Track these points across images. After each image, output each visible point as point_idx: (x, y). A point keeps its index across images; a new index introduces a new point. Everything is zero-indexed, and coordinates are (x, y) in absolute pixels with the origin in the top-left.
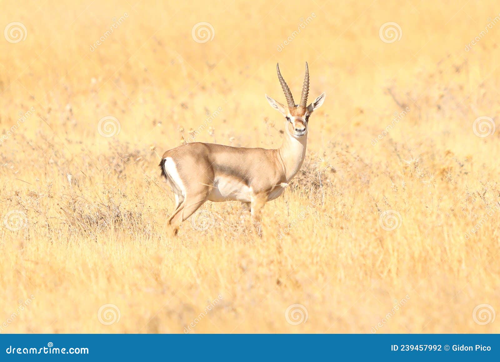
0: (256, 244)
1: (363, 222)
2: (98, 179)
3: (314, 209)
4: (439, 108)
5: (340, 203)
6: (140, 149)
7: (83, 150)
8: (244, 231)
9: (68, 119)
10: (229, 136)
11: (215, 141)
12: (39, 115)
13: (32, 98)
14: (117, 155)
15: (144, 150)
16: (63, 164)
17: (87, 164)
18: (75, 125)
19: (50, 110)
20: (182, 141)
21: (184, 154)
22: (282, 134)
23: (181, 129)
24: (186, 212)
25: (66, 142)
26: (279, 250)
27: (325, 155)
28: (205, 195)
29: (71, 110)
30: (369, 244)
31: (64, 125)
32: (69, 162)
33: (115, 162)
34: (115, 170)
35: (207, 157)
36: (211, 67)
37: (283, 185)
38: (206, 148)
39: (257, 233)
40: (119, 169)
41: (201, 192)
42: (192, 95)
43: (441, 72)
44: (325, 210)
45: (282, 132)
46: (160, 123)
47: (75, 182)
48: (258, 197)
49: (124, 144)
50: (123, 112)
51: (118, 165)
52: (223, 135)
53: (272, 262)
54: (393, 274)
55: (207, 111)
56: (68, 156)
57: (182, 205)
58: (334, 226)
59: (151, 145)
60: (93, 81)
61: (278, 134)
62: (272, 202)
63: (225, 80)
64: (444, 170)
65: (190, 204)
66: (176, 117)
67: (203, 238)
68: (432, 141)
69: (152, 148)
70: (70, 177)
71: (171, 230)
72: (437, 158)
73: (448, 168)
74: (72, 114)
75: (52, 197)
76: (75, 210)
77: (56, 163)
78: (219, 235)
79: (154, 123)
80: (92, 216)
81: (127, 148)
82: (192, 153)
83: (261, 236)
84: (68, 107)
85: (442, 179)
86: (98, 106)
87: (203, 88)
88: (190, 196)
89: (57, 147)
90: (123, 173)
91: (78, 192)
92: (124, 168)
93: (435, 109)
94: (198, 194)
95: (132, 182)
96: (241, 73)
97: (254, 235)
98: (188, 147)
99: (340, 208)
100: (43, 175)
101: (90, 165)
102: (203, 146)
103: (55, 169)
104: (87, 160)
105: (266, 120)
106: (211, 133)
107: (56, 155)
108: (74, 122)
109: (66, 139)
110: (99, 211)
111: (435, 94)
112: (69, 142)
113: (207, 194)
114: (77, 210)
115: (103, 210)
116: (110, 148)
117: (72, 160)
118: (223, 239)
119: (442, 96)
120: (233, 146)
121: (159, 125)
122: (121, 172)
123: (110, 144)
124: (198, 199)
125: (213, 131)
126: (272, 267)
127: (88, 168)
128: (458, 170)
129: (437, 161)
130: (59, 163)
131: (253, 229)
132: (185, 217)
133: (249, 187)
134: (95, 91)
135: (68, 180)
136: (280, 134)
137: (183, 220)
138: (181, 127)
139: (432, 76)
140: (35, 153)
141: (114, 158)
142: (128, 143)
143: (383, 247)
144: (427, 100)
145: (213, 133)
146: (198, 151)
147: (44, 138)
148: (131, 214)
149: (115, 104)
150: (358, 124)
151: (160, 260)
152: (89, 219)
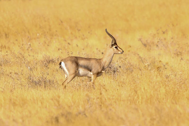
0: (93, 92)
1: (130, 85)
2: (39, 68)
3: (113, 80)
4: (157, 46)
5: (122, 78)
6: (54, 58)
7: (34, 58)
8: (89, 87)
9: (29, 47)
10: (84, 54)
11: (80, 56)
12: (19, 46)
13: (17, 40)
14: (46, 60)
15: (55, 59)
16: (27, 63)
17: (35, 63)
18: (31, 50)
19: (23, 45)
20: (68, 56)
21: (68, 60)
22: (103, 54)
23: (68, 52)
24: (68, 80)
25: (28, 56)
26: (101, 94)
27: (117, 62)
28: (75, 75)
29: (30, 45)
30: (132, 92)
31: (28, 50)
32: (29, 62)
33: (45, 63)
34: (45, 65)
35: (76, 62)
36: (79, 30)
37: (103, 71)
38: (76, 58)
39: (93, 88)
40: (46, 65)
41: (74, 74)
42: (72, 40)
43: (158, 33)
44: (117, 81)
45: (103, 53)
46: (61, 49)
47: (31, 69)
48: (94, 76)
49: (48, 57)
50: (48, 45)
51: (46, 64)
52: (82, 54)
53: (98, 98)
54: (140, 103)
55: (77, 46)
56: (29, 60)
57: (67, 78)
58: (120, 86)
59: (57, 57)
60: (38, 34)
61: (101, 54)
62: (99, 77)
63: (83, 35)
64: (158, 67)
65: (70, 78)
66: (66, 48)
67: (75, 89)
68: (154, 57)
69: (57, 58)
70: (29, 68)
71: (63, 86)
72: (156, 63)
73: (160, 67)
74: (30, 46)
75: (22, 74)
76: (30, 79)
77: (24, 63)
78: (80, 88)
79: (59, 50)
80: (37, 81)
81: (49, 58)
82: (71, 60)
83: (95, 89)
84: (29, 44)
85: (158, 71)
86: (39, 43)
87: (76, 38)
88: (70, 75)
89: (25, 57)
90: (48, 67)
91: (32, 73)
92: (48, 65)
93: (155, 46)
94: (73, 74)
95: (50, 70)
96: (89, 33)
97: (92, 89)
98: (69, 58)
99: (122, 80)
100: (20, 67)
101: (36, 64)
102: (75, 58)
103: (24, 65)
104: (35, 62)
105: (97, 49)
106: (78, 53)
107: (25, 60)
108: (31, 49)
109: (28, 55)
110: (39, 79)
111: (156, 41)
112: (30, 56)
113: (76, 74)
114: (31, 79)
115: (40, 79)
116: (43, 58)
117: (30, 62)
118: (82, 90)
119: (158, 42)
120: (86, 58)
121: (61, 50)
122: (47, 66)
123: (43, 56)
124: (73, 76)
125: (79, 52)
126: (98, 100)
127: (35, 65)
128: (163, 67)
129: (156, 64)
130: (25, 63)
131: (92, 86)
132: (68, 82)
133: (91, 72)
134: (38, 38)
135: (28, 69)
136: (102, 54)
137: (67, 83)
138: (67, 51)
139: (155, 35)
140: (17, 59)
141: (44, 61)
142: (49, 56)
143: (136, 93)
144: (153, 43)
145: (79, 53)
146: (73, 59)
147: (20, 54)
148: (50, 81)
149: (45, 42)
150: (129, 51)
151: (59, 97)
152: (35, 82)
